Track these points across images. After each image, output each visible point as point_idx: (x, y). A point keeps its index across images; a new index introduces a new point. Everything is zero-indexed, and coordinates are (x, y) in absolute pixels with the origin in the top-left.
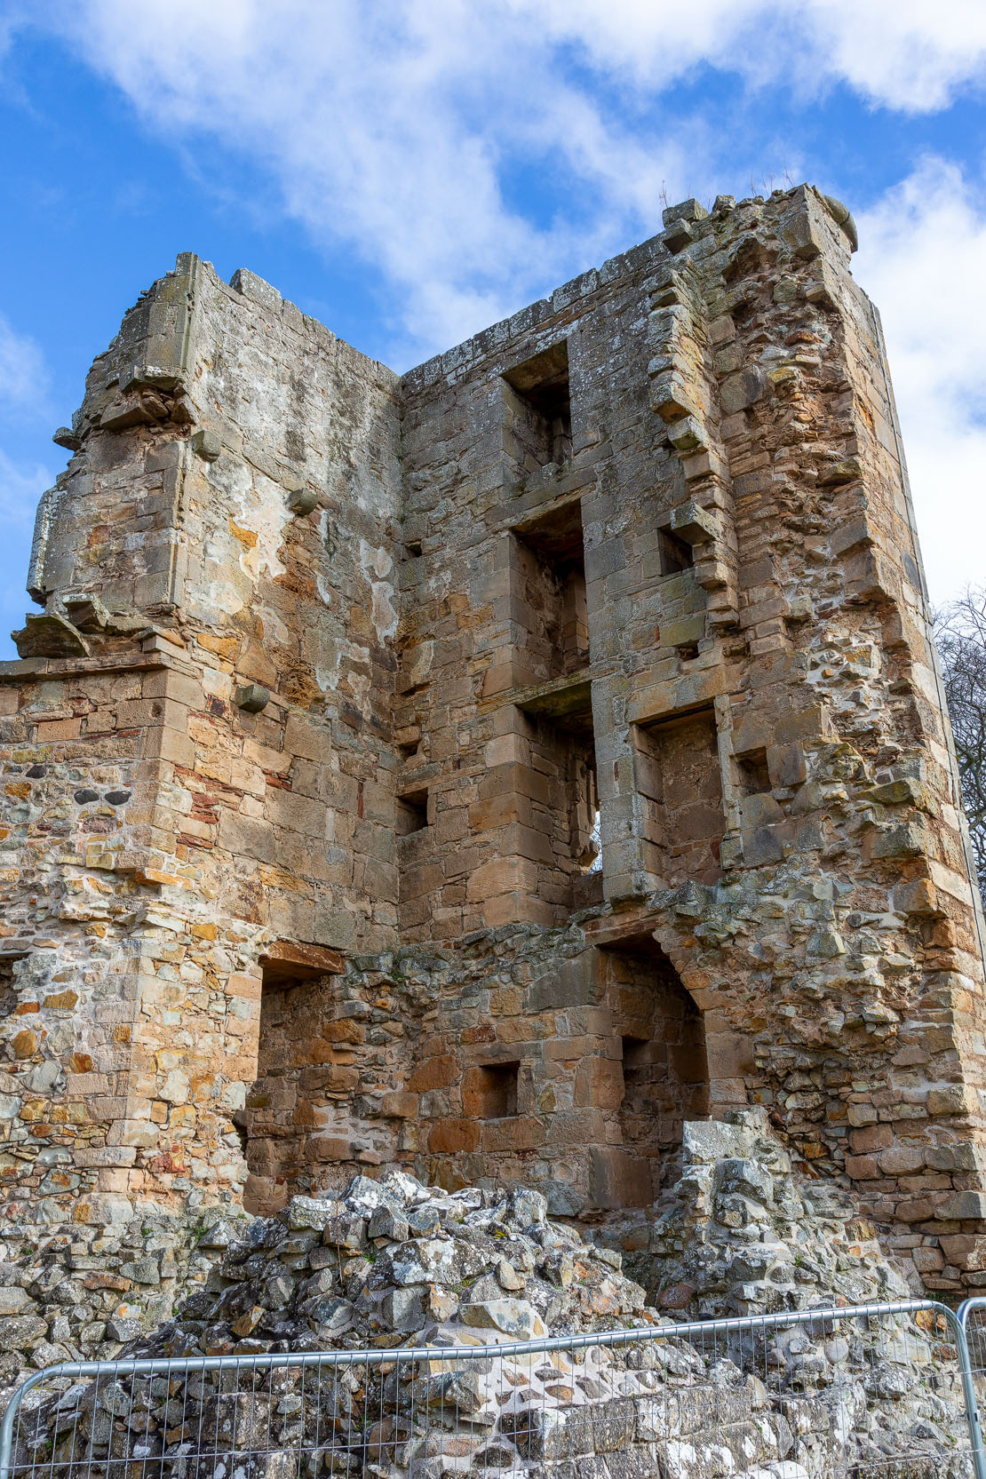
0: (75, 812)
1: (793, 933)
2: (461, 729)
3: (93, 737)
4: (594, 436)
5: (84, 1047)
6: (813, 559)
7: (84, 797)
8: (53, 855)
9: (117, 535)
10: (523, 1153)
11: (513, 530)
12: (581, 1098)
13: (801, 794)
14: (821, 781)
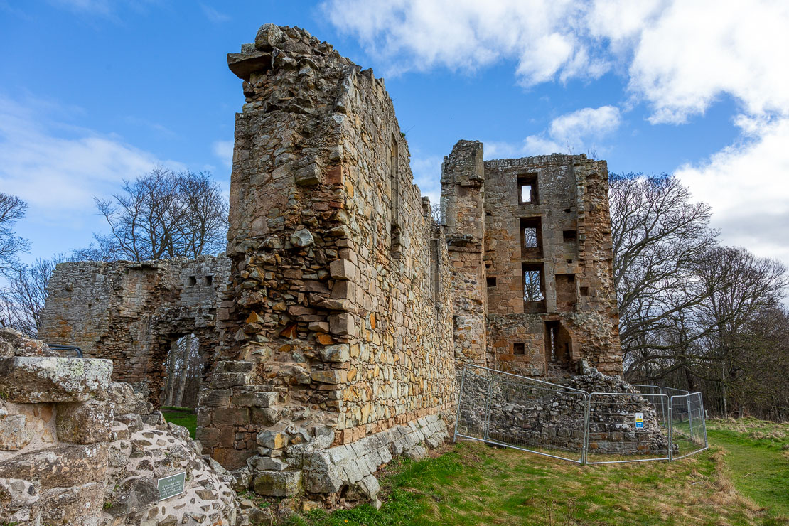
0: (465, 285)
1: (594, 326)
2: (506, 265)
3: (466, 267)
4: (546, 202)
5: (473, 338)
6: (599, 248)
7: (466, 282)
8: (462, 295)
9: (466, 216)
10: (526, 362)
11: (520, 218)
12: (541, 352)
13: (595, 298)
14: (600, 296)
